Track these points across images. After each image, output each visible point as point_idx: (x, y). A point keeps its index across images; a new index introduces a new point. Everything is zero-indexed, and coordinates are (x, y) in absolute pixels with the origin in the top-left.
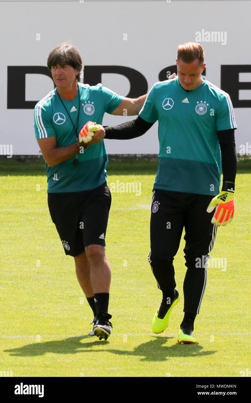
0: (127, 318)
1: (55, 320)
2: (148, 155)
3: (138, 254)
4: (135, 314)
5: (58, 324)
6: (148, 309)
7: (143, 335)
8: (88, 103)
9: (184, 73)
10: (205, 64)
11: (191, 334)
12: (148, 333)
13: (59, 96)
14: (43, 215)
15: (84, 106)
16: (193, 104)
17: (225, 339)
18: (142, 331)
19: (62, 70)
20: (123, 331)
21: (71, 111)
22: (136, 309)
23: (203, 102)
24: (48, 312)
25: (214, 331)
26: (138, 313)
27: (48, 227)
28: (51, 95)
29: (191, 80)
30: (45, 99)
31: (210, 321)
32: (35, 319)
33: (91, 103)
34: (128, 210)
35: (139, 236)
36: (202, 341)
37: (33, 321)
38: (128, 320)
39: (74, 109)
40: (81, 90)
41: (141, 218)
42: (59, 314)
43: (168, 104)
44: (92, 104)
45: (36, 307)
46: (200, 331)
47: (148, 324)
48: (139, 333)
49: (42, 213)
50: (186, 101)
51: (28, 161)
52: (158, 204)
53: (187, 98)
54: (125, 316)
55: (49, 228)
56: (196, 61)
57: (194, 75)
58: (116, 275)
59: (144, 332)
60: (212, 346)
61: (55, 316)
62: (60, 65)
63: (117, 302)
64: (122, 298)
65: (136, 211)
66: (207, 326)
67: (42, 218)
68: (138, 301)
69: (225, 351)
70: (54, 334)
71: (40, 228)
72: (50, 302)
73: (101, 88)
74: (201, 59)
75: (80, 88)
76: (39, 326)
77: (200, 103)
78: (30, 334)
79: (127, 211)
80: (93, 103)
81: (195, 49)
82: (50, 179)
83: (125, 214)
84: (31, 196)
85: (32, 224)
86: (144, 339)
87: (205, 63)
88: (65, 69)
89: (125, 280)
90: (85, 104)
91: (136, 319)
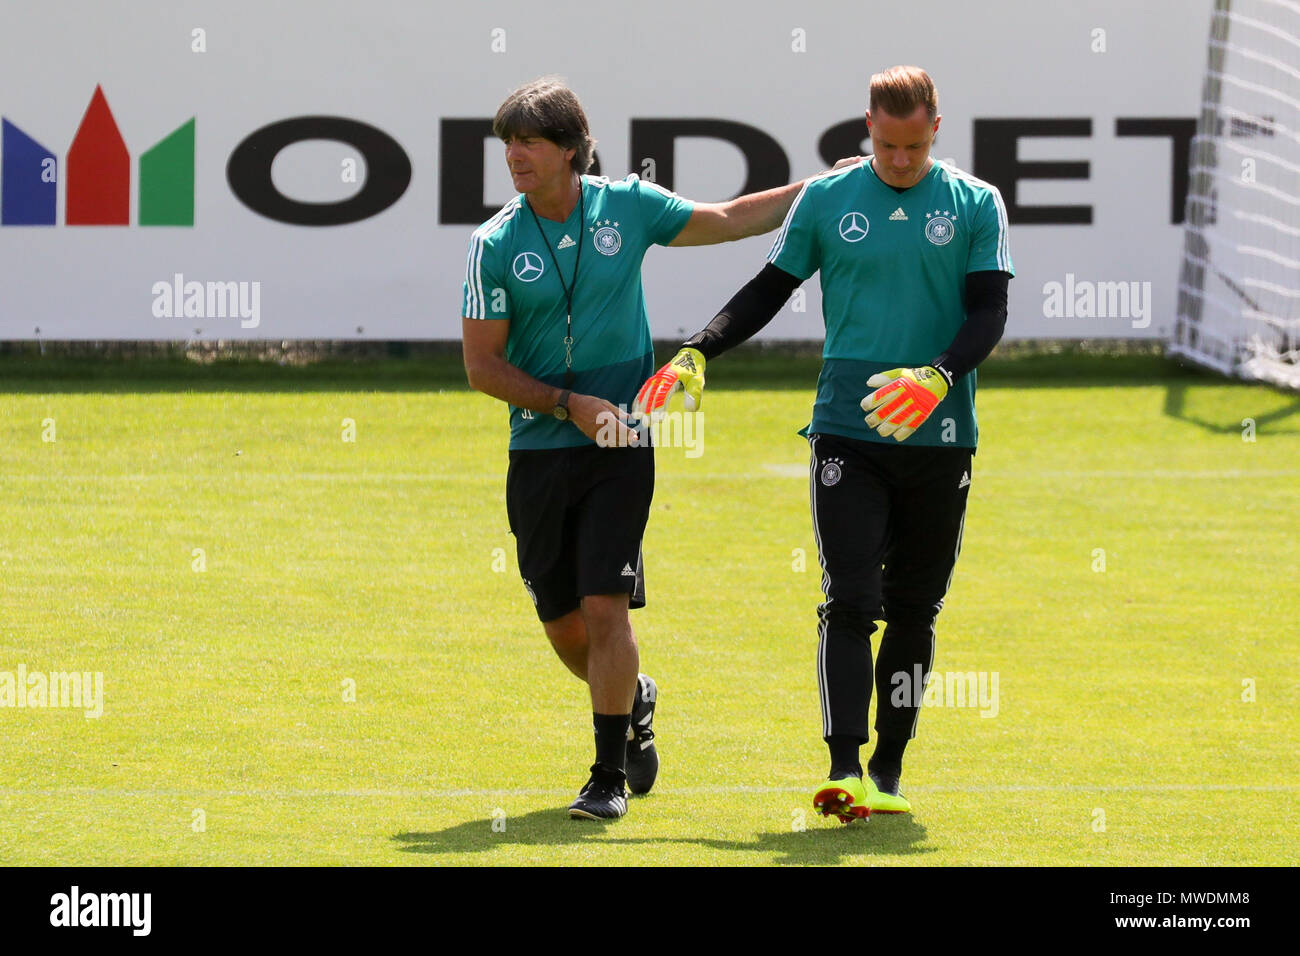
0: (735, 749)
1: (558, 753)
3: (764, 589)
4: (758, 738)
5: (564, 763)
6: (790, 725)
7: (776, 789)
8: (603, 225)
9: (892, 143)
10: (939, 119)
11: (897, 789)
12: (789, 784)
13: (532, 210)
15: (595, 232)
16: (917, 222)
17: (981, 801)
18: (775, 781)
19: (524, 150)
20: (727, 781)
21: (560, 247)
22: (760, 726)
23: (941, 214)
24: (539, 733)
25: (954, 782)
26: (764, 736)
28: (510, 208)
29: (911, 159)
30: (497, 220)
31: (945, 755)
32: (508, 748)
33: (611, 225)
34: (739, 480)
36: (923, 805)
37: (502, 754)
38: (739, 751)
39: (567, 242)
40: (586, 194)
41: (771, 499)
42: (568, 738)
43: (854, 227)
44: (614, 227)
45: (511, 720)
46: (918, 781)
47: (789, 762)
48: (766, 784)
50: (899, 214)
52: (838, 463)
53: (900, 209)
54: (733, 742)
56: (919, 113)
57: (916, 148)
59: (781, 782)
60: (949, 819)
61: (558, 743)
62: (517, 137)
64: (725, 697)
65: (761, 482)
66: (937, 768)
68: (763, 705)
69: (983, 831)
70: (554, 786)
72: (544, 707)
73: (635, 186)
74: (930, 107)
75: (586, 188)
76: (518, 767)
77: (933, 216)
78: (496, 787)
79: (737, 482)
80: (616, 224)
81: (914, 81)
82: (515, 416)
83: (732, 487)
86: (779, 799)
87: (939, 116)
88: (530, 146)
89: (733, 652)
90: (596, 228)
91: (759, 750)
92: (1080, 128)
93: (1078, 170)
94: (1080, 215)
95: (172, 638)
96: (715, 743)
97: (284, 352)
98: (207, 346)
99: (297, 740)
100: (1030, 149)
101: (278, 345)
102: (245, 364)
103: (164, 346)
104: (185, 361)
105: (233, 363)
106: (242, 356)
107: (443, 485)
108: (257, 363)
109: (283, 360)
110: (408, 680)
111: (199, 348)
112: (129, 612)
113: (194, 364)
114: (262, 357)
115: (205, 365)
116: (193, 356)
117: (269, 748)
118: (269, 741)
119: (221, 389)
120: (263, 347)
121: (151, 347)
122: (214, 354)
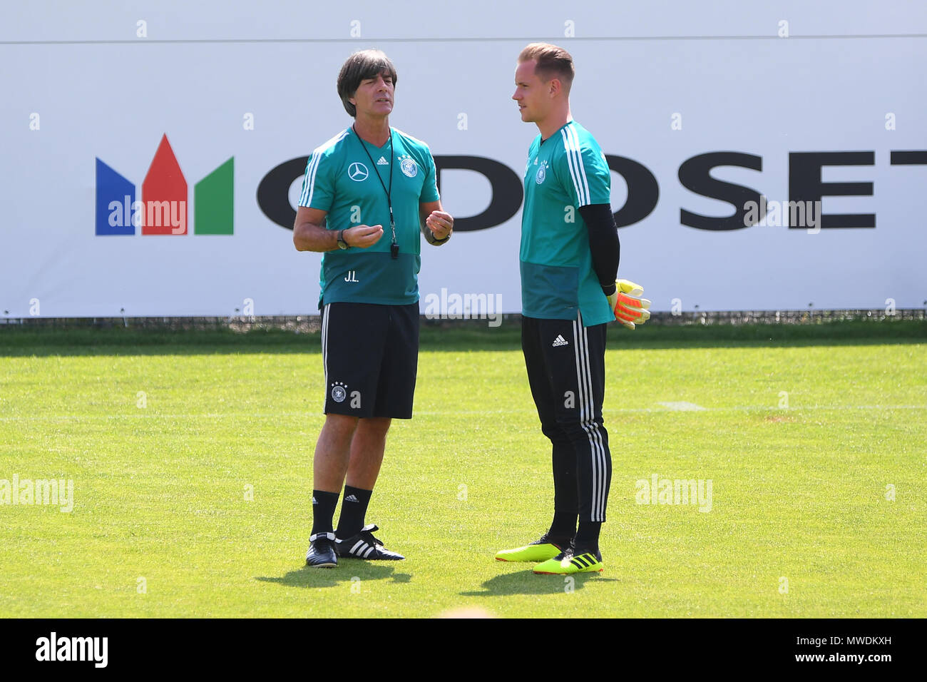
2: (661, 313)
13: (358, 136)
14: (494, 422)
15: (401, 160)
21: (379, 164)
27: (508, 443)
34: (644, 413)
35: (673, 459)
41: (669, 427)
49: (492, 418)
51: (446, 325)
55: (510, 445)
58: (647, 529)
63: (658, 576)
65: (659, 414)
67: (493, 427)
68: (695, 575)
71: (494, 444)
79: (643, 415)
83: (640, 418)
84: (466, 387)
85: (477, 437)
90: (404, 159)
91: (698, 607)
92: (866, 158)
93: (865, 189)
94: (867, 221)
95: (263, 530)
96: (666, 603)
97: (298, 323)
98: (243, 320)
99: (367, 603)
100: (830, 174)
101: (294, 319)
102: (271, 332)
103: (212, 320)
104: (227, 331)
105: (262, 332)
106: (269, 327)
107: (433, 419)
108: (280, 332)
109: (297, 330)
110: (437, 559)
111: (239, 322)
112: (228, 512)
113: (233, 333)
114: (283, 327)
115: (243, 333)
116: (233, 327)
117: (348, 608)
118: (347, 603)
119: (258, 352)
120: (285, 320)
121: (204, 321)
122: (248, 326)
